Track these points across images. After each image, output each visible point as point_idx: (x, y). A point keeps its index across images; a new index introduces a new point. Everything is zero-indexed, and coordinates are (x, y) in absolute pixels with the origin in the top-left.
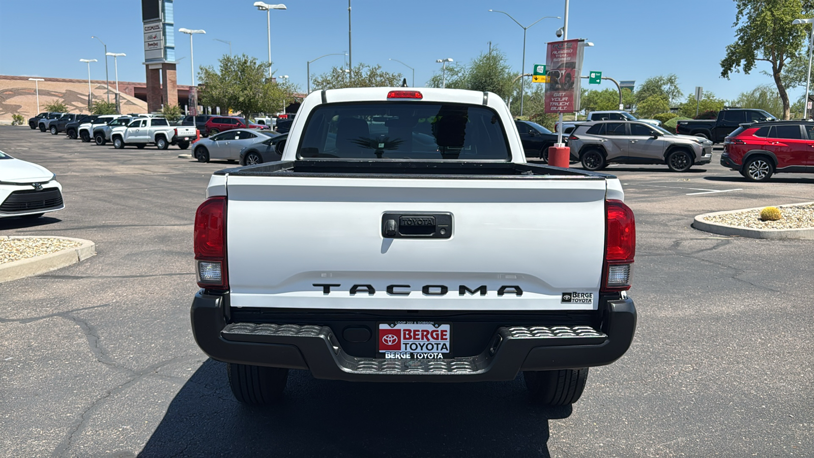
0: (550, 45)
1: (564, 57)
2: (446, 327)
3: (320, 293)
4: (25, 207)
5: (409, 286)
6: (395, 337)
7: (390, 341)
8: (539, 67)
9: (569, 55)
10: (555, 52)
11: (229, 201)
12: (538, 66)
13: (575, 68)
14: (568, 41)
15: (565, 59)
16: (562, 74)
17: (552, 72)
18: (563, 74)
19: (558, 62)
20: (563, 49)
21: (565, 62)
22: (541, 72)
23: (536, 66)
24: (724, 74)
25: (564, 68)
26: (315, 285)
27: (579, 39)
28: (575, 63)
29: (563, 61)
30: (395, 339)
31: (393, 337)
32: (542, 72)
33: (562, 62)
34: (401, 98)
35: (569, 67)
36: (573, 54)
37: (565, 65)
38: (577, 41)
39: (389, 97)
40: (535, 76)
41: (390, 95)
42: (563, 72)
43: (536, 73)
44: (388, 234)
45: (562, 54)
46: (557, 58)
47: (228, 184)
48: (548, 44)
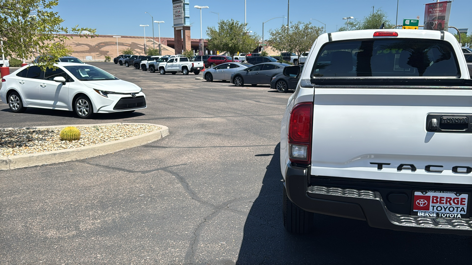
0: (427, 6)
1: (437, 13)
2: (465, 196)
3: (375, 169)
4: (127, 107)
5: (442, 166)
6: (426, 201)
7: (422, 204)
8: (407, 21)
9: (440, 11)
10: (431, 10)
11: (315, 105)
13: (445, 20)
14: (440, 3)
15: (437, 14)
16: (435, 23)
17: (428, 22)
18: (436, 23)
19: (433, 16)
20: (436, 8)
21: (437, 16)
23: (405, 20)
25: (437, 20)
26: (371, 163)
27: (448, 1)
28: (445, 16)
29: (437, 15)
30: (426, 202)
31: (424, 201)
32: (409, 24)
33: (435, 16)
34: (383, 36)
35: (440, 19)
36: (444, 11)
37: (437, 18)
38: (447, 2)
39: (374, 36)
40: (404, 27)
41: (375, 34)
42: (436, 22)
43: (404, 25)
44: (430, 128)
45: (436, 11)
46: (432, 13)
47: (315, 94)
48: (426, 5)
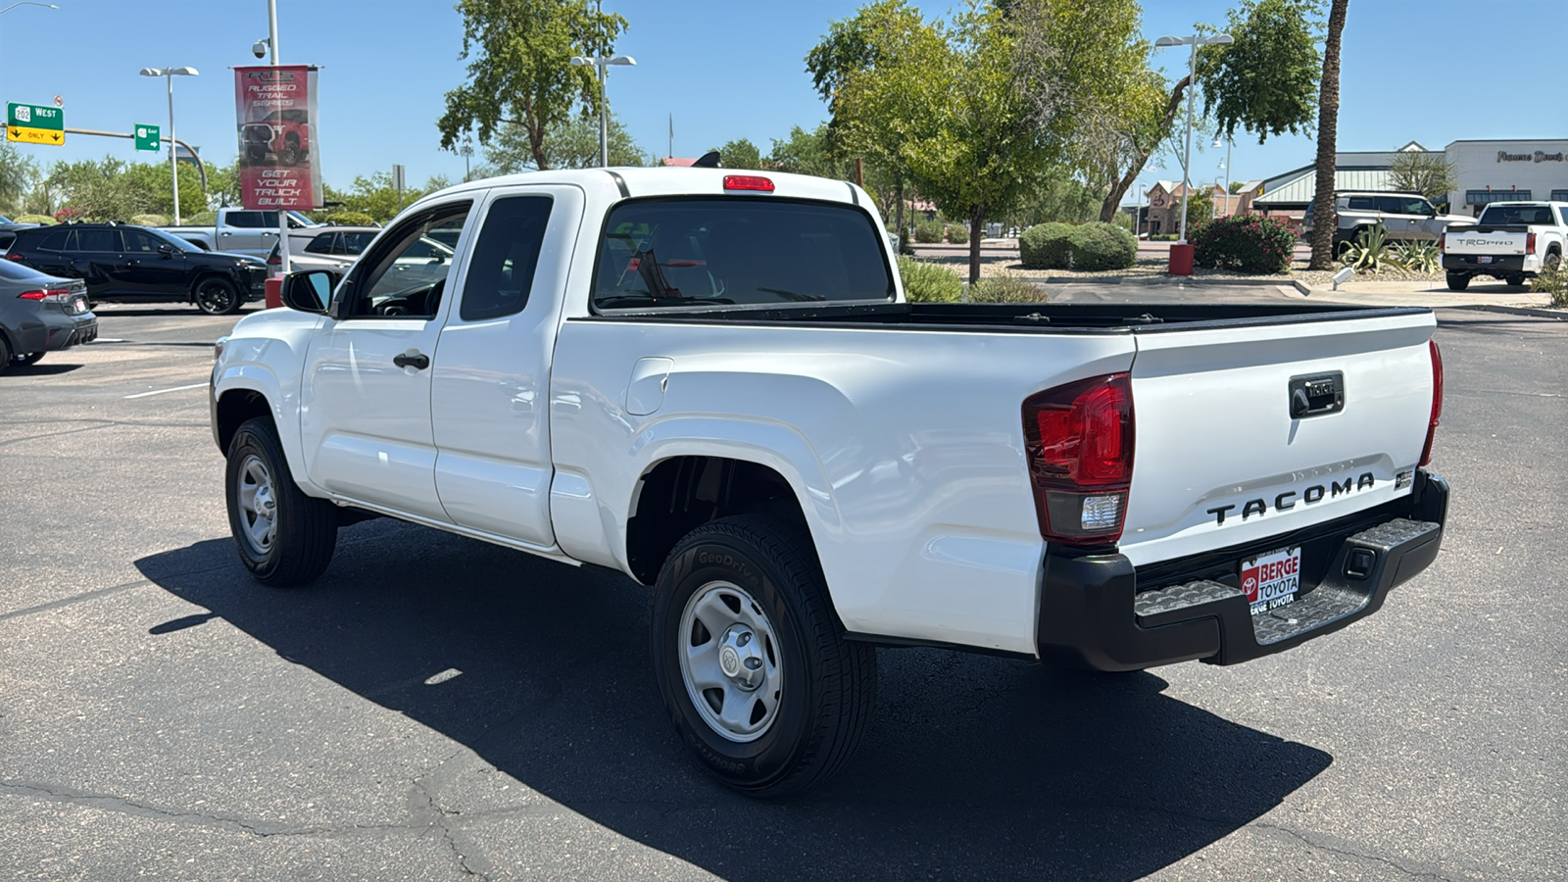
0: (239, 73)
1: (275, 99)
2: (1297, 553)
3: (1212, 524)
5: (1295, 493)
6: (1253, 580)
8: (19, 108)
9: (289, 95)
10: (256, 88)
11: (1133, 380)
12: (17, 105)
13: (307, 122)
14: (281, 68)
15: (279, 103)
16: (277, 132)
18: (280, 132)
19: (264, 108)
20: (273, 83)
21: (280, 109)
22: (24, 120)
23: (12, 108)
24: (446, 142)
25: (280, 121)
26: (1210, 512)
27: (310, 65)
28: (306, 112)
29: (277, 106)
30: (1254, 583)
32: (29, 120)
33: (273, 110)
35: (291, 120)
36: (300, 92)
37: (280, 115)
38: (305, 68)
40: (13, 129)
42: (280, 129)
43: (13, 122)
45: (273, 92)
46: (261, 99)
47: (1137, 348)
48: (236, 69)
